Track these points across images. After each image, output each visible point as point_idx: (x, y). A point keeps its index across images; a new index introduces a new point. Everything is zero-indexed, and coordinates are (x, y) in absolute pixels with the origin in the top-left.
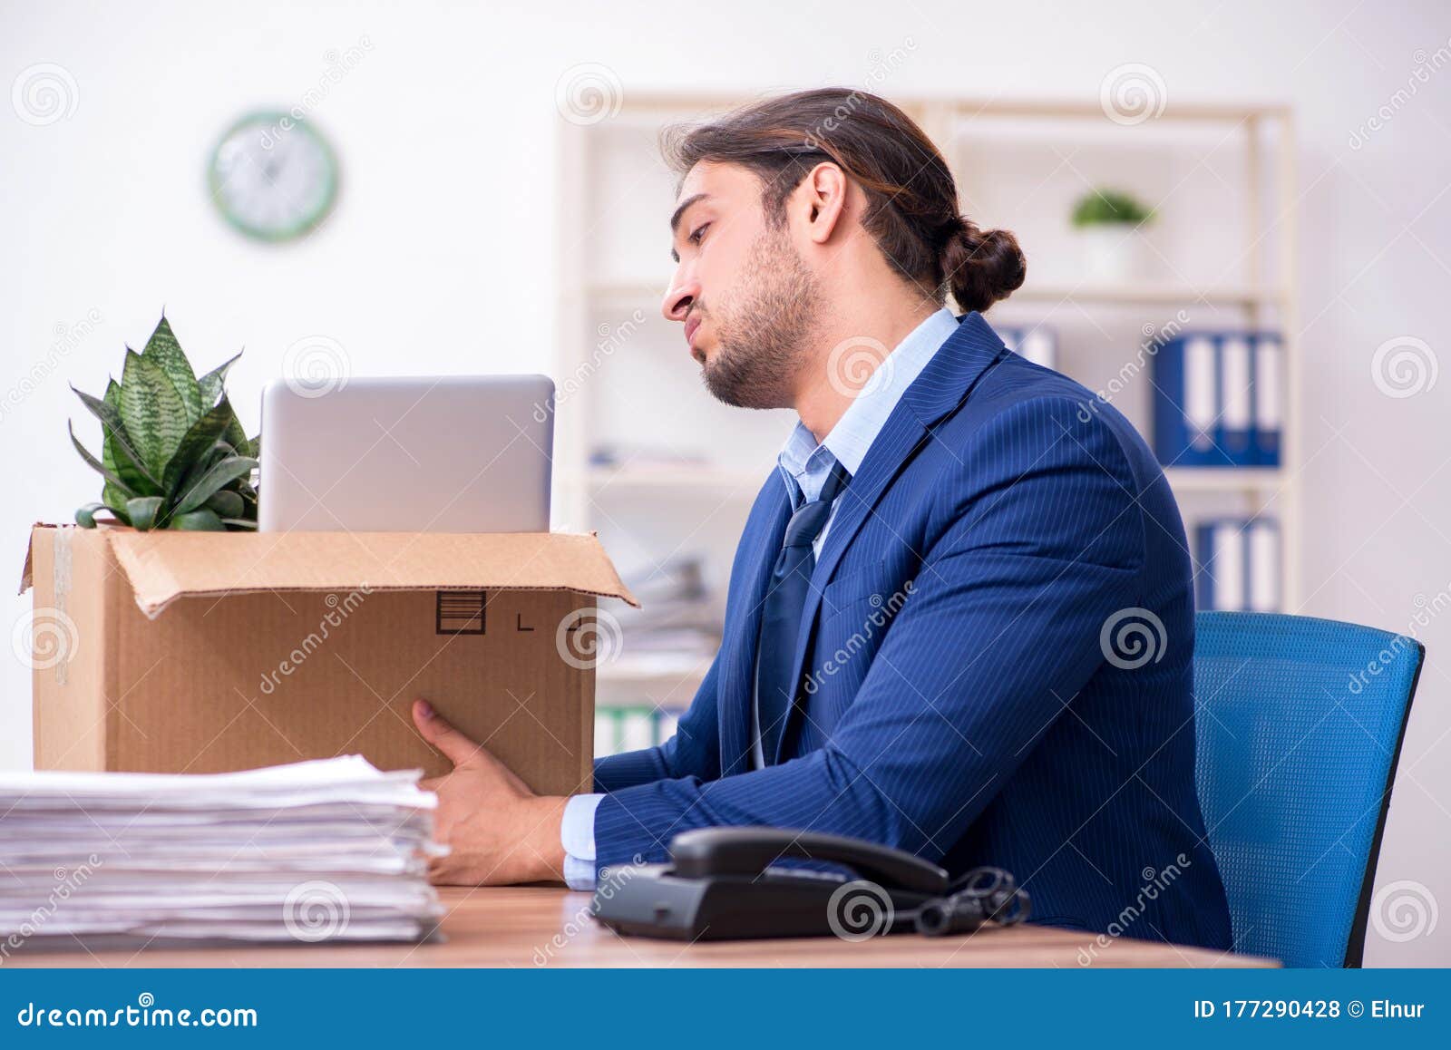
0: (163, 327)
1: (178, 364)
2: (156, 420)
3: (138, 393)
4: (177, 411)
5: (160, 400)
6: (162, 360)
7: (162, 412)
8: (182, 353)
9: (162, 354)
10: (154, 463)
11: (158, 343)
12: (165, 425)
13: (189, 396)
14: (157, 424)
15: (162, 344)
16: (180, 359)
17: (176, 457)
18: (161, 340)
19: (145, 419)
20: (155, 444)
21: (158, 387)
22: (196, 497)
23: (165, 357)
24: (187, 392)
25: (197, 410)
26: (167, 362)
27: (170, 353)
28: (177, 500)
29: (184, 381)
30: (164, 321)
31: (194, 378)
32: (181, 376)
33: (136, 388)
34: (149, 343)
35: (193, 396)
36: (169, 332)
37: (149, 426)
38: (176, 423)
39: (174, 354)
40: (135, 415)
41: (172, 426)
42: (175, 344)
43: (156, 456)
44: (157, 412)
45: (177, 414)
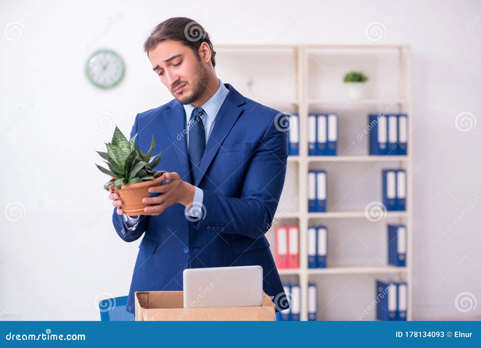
0: (117, 129)
1: (122, 139)
2: (119, 157)
3: (112, 152)
4: (123, 154)
5: (118, 152)
6: (118, 139)
7: (119, 155)
8: (123, 135)
9: (118, 137)
10: (121, 167)
11: (116, 134)
12: (121, 158)
13: (127, 147)
14: (119, 158)
15: (117, 134)
16: (123, 137)
17: (125, 165)
18: (117, 133)
19: (116, 157)
20: (119, 163)
21: (116, 150)
22: (133, 175)
23: (119, 138)
24: (126, 146)
25: (129, 150)
26: (120, 139)
27: (120, 136)
28: (129, 175)
29: (125, 143)
30: (117, 128)
31: (127, 141)
32: (124, 142)
33: (111, 151)
34: (114, 135)
35: (128, 147)
36: (119, 130)
37: (117, 159)
38: (124, 157)
39: (121, 136)
40: (113, 157)
41: (123, 158)
42: (121, 133)
43: (121, 165)
44: (118, 155)
45: (123, 155)
